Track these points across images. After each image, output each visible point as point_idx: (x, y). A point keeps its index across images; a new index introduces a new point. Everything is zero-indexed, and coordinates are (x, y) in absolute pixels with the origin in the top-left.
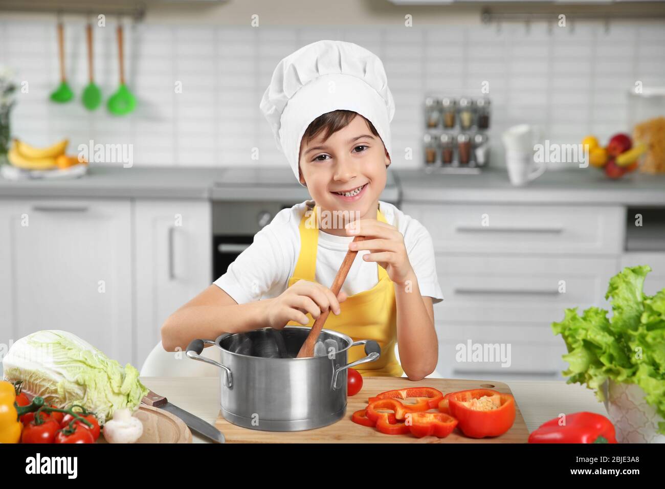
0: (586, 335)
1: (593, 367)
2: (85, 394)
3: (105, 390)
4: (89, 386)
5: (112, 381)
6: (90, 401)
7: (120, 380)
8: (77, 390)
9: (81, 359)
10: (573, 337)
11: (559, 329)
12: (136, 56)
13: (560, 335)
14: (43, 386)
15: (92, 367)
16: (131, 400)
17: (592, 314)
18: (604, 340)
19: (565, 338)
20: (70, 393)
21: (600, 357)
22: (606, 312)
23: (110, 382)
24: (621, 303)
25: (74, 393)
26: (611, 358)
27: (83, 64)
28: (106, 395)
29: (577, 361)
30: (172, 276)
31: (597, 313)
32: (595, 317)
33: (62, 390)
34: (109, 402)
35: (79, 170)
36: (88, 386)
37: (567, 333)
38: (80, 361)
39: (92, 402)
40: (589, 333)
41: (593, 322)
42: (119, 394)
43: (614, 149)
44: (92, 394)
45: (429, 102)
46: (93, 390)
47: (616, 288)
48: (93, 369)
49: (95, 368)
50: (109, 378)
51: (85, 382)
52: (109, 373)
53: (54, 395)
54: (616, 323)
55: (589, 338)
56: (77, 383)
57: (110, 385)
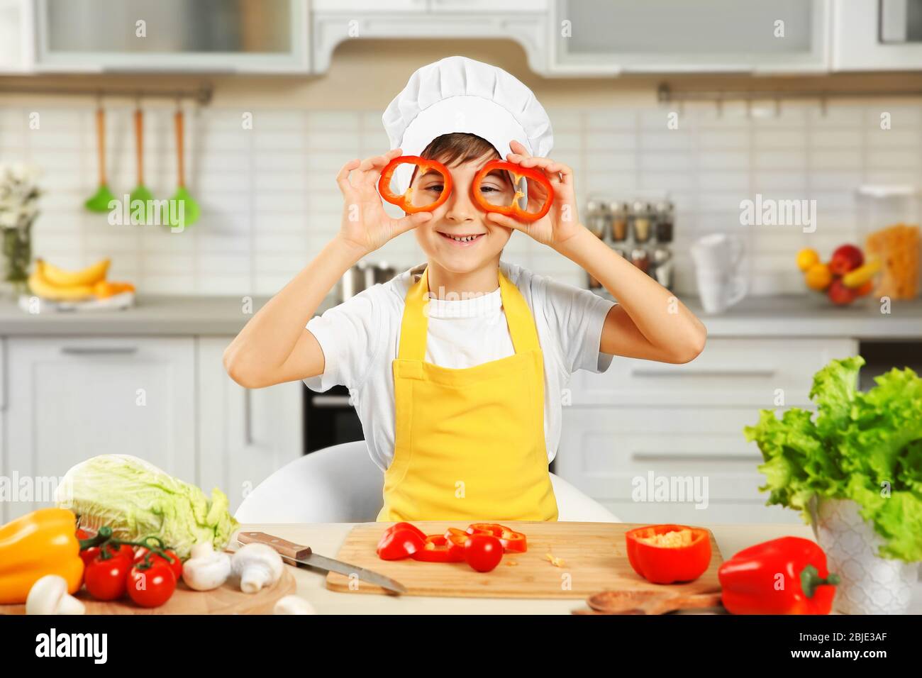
0: (786, 440)
1: (797, 479)
2: (161, 525)
3: (187, 520)
4: (168, 514)
5: (196, 509)
6: (168, 533)
7: (205, 509)
8: (152, 520)
9: (157, 483)
10: (770, 442)
11: (753, 435)
12: (199, 150)
13: (755, 444)
14: (108, 519)
15: (169, 492)
16: (219, 535)
17: (793, 416)
18: (809, 445)
19: (761, 445)
20: (143, 525)
21: (804, 465)
22: (811, 414)
23: (194, 511)
24: (828, 401)
25: (148, 523)
26: (818, 468)
27: (129, 161)
28: (189, 526)
29: (777, 473)
30: (249, 440)
31: (799, 415)
32: (798, 420)
33: (133, 521)
34: (193, 535)
35: (125, 299)
36: (166, 515)
37: (763, 438)
38: (155, 486)
39: (171, 534)
40: (790, 436)
41: (795, 426)
42: (204, 526)
43: (840, 265)
44: (171, 524)
45: (592, 207)
46: (172, 519)
47: (822, 383)
48: (171, 495)
49: (174, 493)
50: (192, 506)
51: (162, 509)
52: (192, 500)
53: (122, 529)
54: (822, 426)
55: (789, 442)
56: (153, 511)
57: (194, 514)
